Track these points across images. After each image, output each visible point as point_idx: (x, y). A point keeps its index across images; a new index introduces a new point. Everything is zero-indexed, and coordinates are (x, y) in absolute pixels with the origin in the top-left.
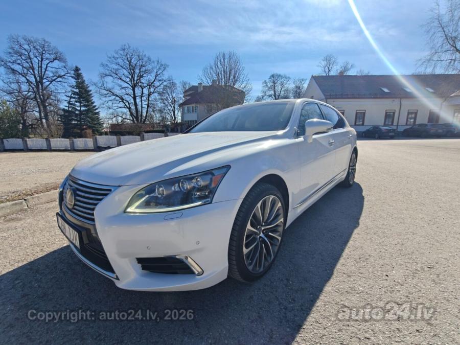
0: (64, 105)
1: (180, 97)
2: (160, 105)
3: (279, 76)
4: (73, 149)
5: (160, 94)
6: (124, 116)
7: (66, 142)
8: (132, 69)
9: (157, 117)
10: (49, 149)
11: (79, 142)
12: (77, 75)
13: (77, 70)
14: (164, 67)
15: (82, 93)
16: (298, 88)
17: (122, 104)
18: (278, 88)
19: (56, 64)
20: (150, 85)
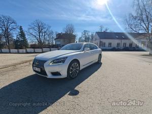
0: (15, 38)
1: (55, 36)
2: (48, 39)
3: (86, 31)
4: (18, 53)
5: (48, 35)
6: (35, 42)
7: (16, 50)
8: (39, 27)
9: (47, 43)
10: (10, 53)
11: (21, 51)
12: (21, 28)
13: (21, 27)
14: (50, 27)
15: (22, 34)
16: (92, 35)
17: (35, 38)
18: (86, 35)
19: (13, 24)
20: (45, 32)
